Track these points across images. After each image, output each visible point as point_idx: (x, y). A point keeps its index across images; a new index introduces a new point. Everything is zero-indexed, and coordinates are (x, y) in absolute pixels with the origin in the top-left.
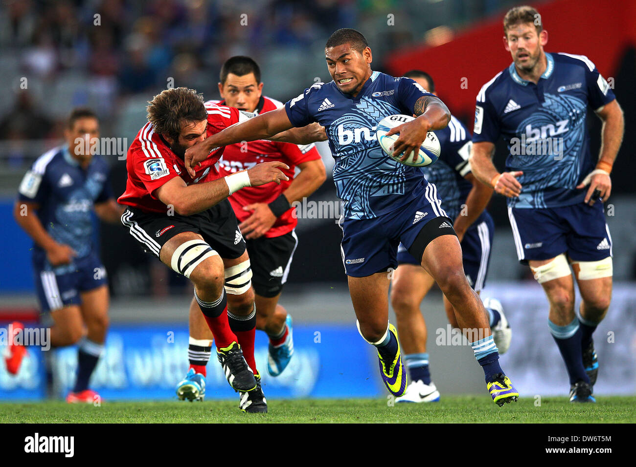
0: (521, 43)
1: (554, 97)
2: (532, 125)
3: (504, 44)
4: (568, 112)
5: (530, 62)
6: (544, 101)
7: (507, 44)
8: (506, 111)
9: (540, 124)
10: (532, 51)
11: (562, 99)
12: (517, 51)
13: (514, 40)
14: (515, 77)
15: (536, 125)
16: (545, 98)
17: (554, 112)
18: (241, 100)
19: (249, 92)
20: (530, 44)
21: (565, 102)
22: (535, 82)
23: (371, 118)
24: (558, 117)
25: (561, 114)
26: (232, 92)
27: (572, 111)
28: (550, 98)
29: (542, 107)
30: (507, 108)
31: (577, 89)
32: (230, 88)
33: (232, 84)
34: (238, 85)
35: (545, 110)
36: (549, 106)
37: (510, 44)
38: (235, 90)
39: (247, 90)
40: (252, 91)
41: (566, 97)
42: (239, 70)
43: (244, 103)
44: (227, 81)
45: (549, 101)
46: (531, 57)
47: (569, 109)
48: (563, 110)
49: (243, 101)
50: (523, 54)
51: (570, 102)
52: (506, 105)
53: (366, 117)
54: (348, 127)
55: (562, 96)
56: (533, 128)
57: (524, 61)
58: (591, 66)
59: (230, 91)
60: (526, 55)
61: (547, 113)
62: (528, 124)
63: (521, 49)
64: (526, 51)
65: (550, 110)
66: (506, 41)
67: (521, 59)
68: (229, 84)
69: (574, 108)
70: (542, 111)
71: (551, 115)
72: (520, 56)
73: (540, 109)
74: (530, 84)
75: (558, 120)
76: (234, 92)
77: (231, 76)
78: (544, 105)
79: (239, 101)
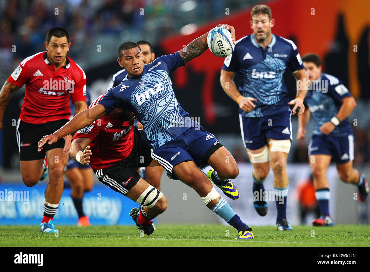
0: (260, 25)
1: (271, 58)
2: (257, 69)
3: (250, 25)
4: (277, 68)
5: (264, 36)
6: (265, 58)
7: (252, 25)
8: (244, 59)
9: (261, 70)
10: (265, 30)
11: (275, 60)
12: (257, 29)
13: (256, 23)
14: (254, 41)
15: (259, 70)
16: (267, 57)
17: (270, 66)
18: (59, 51)
19: (63, 47)
20: (265, 26)
21: (277, 63)
22: (264, 48)
23: (152, 82)
24: (271, 69)
25: (273, 68)
26: (54, 47)
27: (279, 68)
28: (269, 58)
29: (264, 61)
30: (245, 57)
31: (285, 58)
32: (52, 44)
33: (54, 42)
34: (58, 43)
35: (265, 64)
36: (268, 62)
37: (254, 25)
38: (56, 46)
39: (63, 46)
40: (65, 46)
41: (278, 60)
42: (58, 34)
43: (61, 53)
44: (51, 41)
45: (268, 60)
46: (265, 33)
47: (278, 67)
48: (275, 66)
49: (60, 52)
50: (260, 31)
51: (279, 63)
52: (245, 55)
53: (149, 83)
54: (141, 93)
55: (276, 59)
56: (256, 71)
57: (261, 35)
58: (295, 47)
59: (53, 46)
60: (262, 32)
61: (266, 65)
62: (254, 68)
63: (260, 28)
64: (262, 29)
65: (268, 64)
66: (252, 23)
67: (259, 34)
68: (52, 42)
69: (281, 67)
70: (263, 64)
71: (268, 67)
72: (259, 32)
73: (263, 62)
74: (261, 47)
75: (270, 71)
76: (55, 47)
77: (53, 38)
78: (265, 61)
79: (58, 52)
